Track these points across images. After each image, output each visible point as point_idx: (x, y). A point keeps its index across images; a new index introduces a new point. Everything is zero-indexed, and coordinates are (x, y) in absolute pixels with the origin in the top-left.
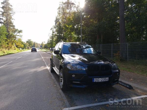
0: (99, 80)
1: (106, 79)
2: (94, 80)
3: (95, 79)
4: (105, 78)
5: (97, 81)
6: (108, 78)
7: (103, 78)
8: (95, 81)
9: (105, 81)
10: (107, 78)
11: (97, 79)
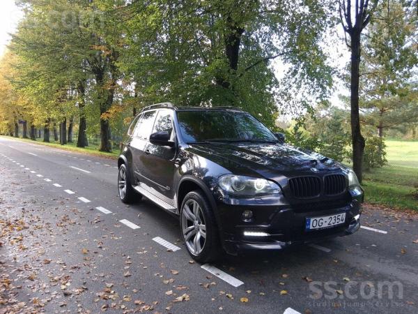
0: (323, 221)
1: (340, 217)
2: (309, 224)
3: (312, 220)
4: (336, 216)
5: (318, 227)
6: (345, 214)
7: (333, 217)
8: (311, 228)
9: (336, 223)
10: (341, 215)
11: (318, 219)
